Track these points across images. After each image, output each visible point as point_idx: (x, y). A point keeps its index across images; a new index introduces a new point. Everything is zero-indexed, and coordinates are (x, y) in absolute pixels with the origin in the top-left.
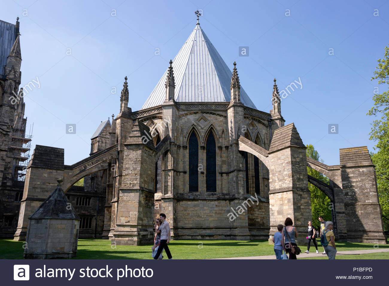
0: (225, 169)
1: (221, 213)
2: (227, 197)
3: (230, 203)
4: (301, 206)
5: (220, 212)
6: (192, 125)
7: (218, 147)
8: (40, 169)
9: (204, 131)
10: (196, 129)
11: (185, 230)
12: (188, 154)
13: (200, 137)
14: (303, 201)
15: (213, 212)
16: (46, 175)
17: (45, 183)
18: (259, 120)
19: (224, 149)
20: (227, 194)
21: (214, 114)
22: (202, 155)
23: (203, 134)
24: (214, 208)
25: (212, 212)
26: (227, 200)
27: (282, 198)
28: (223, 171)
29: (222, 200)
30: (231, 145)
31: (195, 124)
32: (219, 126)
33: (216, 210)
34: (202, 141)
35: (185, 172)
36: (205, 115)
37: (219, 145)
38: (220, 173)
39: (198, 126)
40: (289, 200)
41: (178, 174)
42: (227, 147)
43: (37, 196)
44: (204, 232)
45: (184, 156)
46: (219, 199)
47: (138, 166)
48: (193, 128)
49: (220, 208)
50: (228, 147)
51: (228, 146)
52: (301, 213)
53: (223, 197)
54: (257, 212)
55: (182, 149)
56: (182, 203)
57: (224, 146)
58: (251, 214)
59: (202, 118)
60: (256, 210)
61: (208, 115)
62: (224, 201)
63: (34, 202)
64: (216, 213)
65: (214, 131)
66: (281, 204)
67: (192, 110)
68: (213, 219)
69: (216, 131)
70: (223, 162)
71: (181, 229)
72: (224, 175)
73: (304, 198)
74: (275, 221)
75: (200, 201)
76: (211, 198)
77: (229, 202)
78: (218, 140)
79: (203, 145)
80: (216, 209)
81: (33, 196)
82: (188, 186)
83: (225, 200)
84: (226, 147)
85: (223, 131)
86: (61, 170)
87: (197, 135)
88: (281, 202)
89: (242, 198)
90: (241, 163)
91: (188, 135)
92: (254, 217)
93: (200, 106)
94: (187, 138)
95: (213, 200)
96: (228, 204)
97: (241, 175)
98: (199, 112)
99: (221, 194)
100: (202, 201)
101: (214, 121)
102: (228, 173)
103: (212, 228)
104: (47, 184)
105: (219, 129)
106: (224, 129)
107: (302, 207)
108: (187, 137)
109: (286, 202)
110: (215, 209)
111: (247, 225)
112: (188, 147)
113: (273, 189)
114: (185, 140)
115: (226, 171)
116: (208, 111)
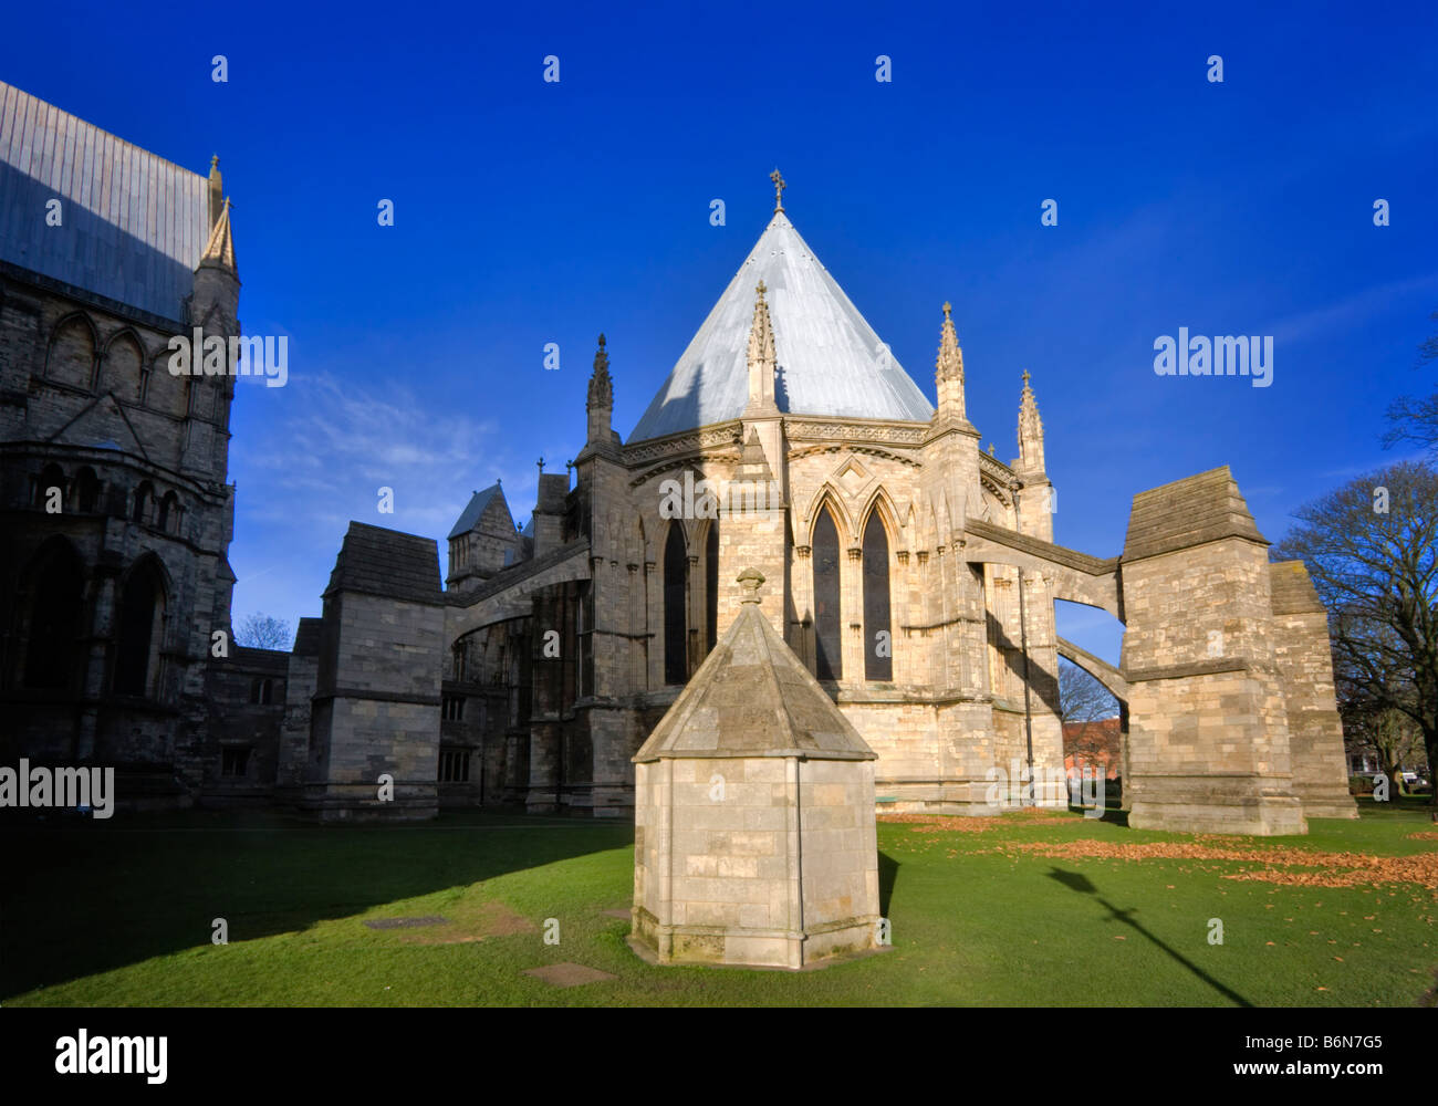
0: (919, 616)
1: (912, 741)
2: (928, 695)
3: (937, 715)
4: (1267, 718)
5: (910, 737)
6: (824, 486)
7: (896, 553)
8: (371, 599)
9: (857, 504)
10: (837, 498)
12: (812, 571)
13: (848, 521)
15: (892, 737)
16: (391, 619)
17: (389, 643)
18: (992, 486)
19: (913, 559)
20: (924, 688)
21: (885, 455)
22: (851, 575)
23: (855, 514)
24: (893, 725)
25: (887, 738)
26: (929, 704)
27: (1194, 693)
28: (913, 623)
29: (917, 704)
30: (940, 550)
31: (833, 483)
32: (901, 492)
33: (898, 733)
34: (850, 536)
35: (808, 623)
36: (859, 455)
37: (902, 547)
38: (904, 628)
39: (841, 489)
42: (922, 555)
43: (367, 684)
45: (803, 576)
46: (907, 702)
47: (774, 583)
48: (826, 494)
49: (911, 726)
50: (926, 553)
51: (925, 550)
52: (1266, 737)
53: (916, 695)
55: (796, 554)
57: (913, 551)
59: (850, 468)
61: (869, 458)
62: (921, 707)
63: (361, 702)
64: (899, 740)
65: (887, 507)
66: (1188, 713)
67: (824, 440)
68: (892, 757)
69: (891, 506)
70: (915, 597)
72: (916, 634)
74: (1156, 763)
75: (852, 706)
76: (883, 696)
77: (934, 710)
78: (898, 533)
79: (858, 545)
80: (898, 728)
81: (357, 684)
83: (924, 703)
84: (918, 553)
85: (911, 507)
86: (435, 605)
87: (838, 517)
88: (1190, 707)
89: (979, 697)
90: (975, 600)
91: (812, 513)
93: (847, 429)
94: (809, 524)
95: (889, 703)
96: (933, 715)
97: (973, 635)
98: (844, 447)
99: (909, 688)
100: (859, 706)
101: (886, 476)
102: (924, 629)
103: (889, 783)
104: (397, 648)
105: (901, 501)
106: (915, 501)
107: (1269, 720)
110: (896, 729)
112: (812, 551)
113: (1143, 667)
115: (925, 622)
116: (868, 447)
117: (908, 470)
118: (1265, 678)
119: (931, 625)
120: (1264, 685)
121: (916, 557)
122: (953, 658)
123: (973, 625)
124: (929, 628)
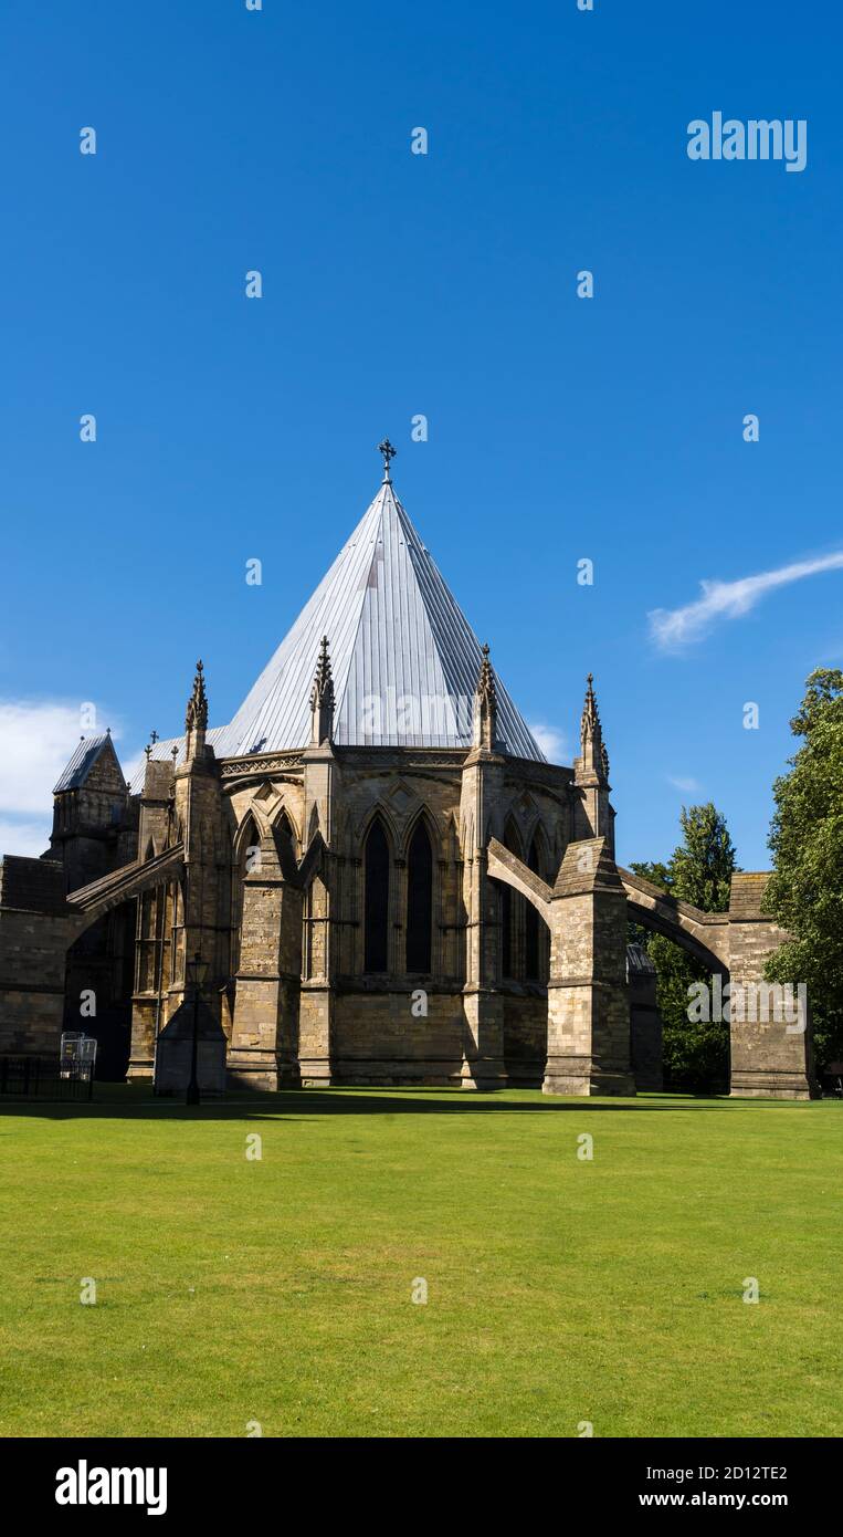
0: (453, 917)
1: (439, 1026)
2: (456, 986)
3: (462, 1003)
4: (609, 1017)
5: (439, 1022)
6: (375, 806)
7: (438, 862)
8: (19, 916)
9: (403, 820)
10: (386, 817)
11: (354, 1063)
12: (364, 879)
13: (394, 835)
14: (612, 1007)
17: (29, 947)
18: (544, 790)
19: (452, 866)
21: (430, 778)
22: (400, 883)
23: (401, 830)
25: (418, 1022)
26: (455, 994)
27: (573, 998)
28: (449, 923)
29: (445, 994)
31: (383, 803)
32: (441, 810)
34: (399, 847)
35: (355, 925)
36: (407, 779)
37: (441, 856)
38: (440, 928)
39: (390, 808)
40: (585, 1003)
41: (340, 928)
42: (459, 864)
44: (398, 1068)
45: (354, 884)
46: (437, 992)
48: (378, 812)
49: (439, 1013)
50: (462, 862)
52: (606, 1030)
53: (447, 986)
54: (528, 1024)
55: (348, 865)
56: (347, 999)
57: (451, 860)
58: (514, 1028)
59: (399, 788)
60: (524, 1017)
61: (416, 780)
62: (448, 997)
64: (428, 1024)
65: (429, 822)
68: (422, 1038)
69: (432, 822)
70: (449, 900)
71: (344, 1060)
72: (451, 932)
73: (615, 1001)
75: (390, 995)
77: (460, 999)
78: (438, 845)
79: (404, 857)
80: (430, 1014)
82: (361, 958)
83: (451, 993)
84: (457, 863)
87: (388, 832)
88: (570, 1008)
90: (492, 906)
91: (363, 831)
92: (520, 1036)
93: (395, 757)
94: (361, 839)
96: (458, 1004)
97: (491, 936)
98: (394, 772)
99: (440, 980)
100: (395, 995)
101: (429, 796)
103: (417, 1061)
104: (34, 951)
105: (441, 818)
108: (362, 834)
109: (579, 1007)
111: (501, 1053)
112: (364, 862)
113: (556, 977)
114: (358, 842)
116: (414, 771)
117: (449, 789)
121: (454, 865)
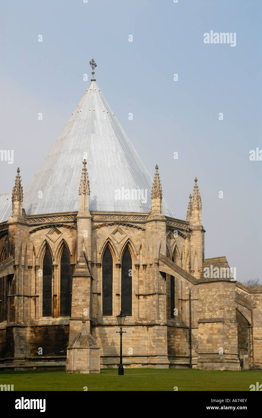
0: (142, 290)
2: (145, 322)
3: (148, 330)
5: (138, 339)
6: (107, 239)
7: (135, 265)
9: (120, 246)
10: (112, 244)
12: (102, 273)
13: (116, 252)
15: (130, 338)
19: (141, 267)
20: (143, 319)
21: (131, 226)
22: (118, 274)
23: (119, 250)
24: (131, 334)
26: (145, 325)
27: (212, 328)
28: (140, 293)
29: (140, 325)
30: (151, 265)
31: (111, 238)
34: (117, 259)
35: (98, 294)
36: (121, 227)
38: (136, 295)
39: (114, 240)
46: (137, 325)
48: (108, 242)
49: (138, 334)
50: (146, 265)
51: (146, 264)
52: (229, 342)
53: (140, 322)
55: (95, 267)
57: (141, 264)
59: (117, 231)
61: (125, 227)
62: (142, 327)
64: (133, 340)
66: (211, 334)
67: (107, 221)
69: (133, 246)
70: (141, 282)
72: (141, 297)
77: (147, 328)
78: (136, 257)
79: (119, 262)
80: (133, 335)
82: (101, 309)
83: (143, 325)
84: (143, 265)
85: (141, 246)
87: (112, 251)
88: (211, 332)
89: (162, 324)
90: (162, 286)
91: (103, 250)
92: (169, 345)
93: (117, 216)
94: (101, 255)
96: (146, 330)
97: (162, 299)
98: (115, 224)
99: (138, 320)
102: (145, 296)
106: (142, 244)
107: (230, 337)
108: (101, 253)
109: (216, 332)
112: (102, 265)
114: (100, 257)
115: (144, 293)
116: (125, 223)
117: (140, 232)
118: (230, 324)
119: (147, 294)
120: (229, 326)
121: (142, 266)
122: (153, 308)
123: (161, 295)
124: (146, 295)
